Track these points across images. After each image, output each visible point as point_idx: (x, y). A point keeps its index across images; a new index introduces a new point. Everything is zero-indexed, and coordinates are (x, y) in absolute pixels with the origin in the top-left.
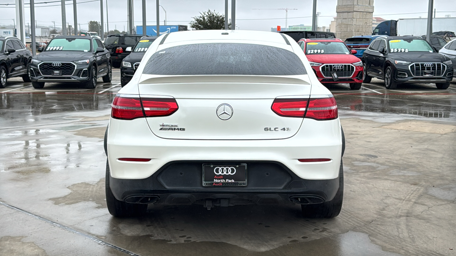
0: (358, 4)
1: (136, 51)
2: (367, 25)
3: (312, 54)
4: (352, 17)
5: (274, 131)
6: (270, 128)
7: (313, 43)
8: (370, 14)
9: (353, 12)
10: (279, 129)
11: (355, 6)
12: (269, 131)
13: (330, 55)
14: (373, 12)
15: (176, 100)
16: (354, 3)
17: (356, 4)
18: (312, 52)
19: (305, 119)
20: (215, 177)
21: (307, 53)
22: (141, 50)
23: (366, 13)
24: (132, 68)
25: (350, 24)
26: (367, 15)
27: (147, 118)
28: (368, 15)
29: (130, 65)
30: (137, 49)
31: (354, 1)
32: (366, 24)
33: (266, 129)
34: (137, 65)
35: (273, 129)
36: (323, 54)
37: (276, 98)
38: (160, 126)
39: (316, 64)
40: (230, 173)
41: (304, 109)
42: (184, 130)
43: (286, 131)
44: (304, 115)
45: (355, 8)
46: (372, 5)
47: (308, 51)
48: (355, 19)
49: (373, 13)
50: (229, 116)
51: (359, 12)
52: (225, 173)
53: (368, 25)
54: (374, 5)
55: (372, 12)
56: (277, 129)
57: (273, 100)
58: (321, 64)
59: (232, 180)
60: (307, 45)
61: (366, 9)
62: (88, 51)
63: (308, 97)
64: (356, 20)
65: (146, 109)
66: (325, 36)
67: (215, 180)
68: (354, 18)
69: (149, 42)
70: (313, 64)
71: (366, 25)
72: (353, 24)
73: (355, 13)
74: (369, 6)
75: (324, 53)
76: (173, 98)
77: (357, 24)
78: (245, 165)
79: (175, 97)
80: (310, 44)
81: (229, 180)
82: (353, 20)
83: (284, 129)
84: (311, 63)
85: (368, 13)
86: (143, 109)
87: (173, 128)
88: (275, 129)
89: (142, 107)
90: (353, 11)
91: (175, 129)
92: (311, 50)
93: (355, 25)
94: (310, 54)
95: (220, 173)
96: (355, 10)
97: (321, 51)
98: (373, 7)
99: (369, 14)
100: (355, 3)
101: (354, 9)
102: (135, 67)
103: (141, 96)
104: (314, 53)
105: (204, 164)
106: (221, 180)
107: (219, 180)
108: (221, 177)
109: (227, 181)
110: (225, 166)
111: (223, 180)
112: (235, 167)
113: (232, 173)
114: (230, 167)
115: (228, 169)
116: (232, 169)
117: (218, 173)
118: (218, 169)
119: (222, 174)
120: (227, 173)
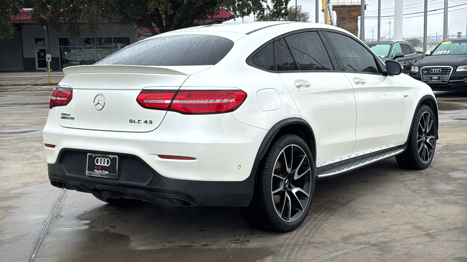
1: (434, 54)
5: (138, 123)
6: (134, 120)
10: (142, 122)
12: (133, 123)
15: (73, 90)
19: (169, 112)
20: (96, 167)
22: (439, 52)
24: (418, 73)
29: (417, 70)
30: (436, 52)
33: (131, 121)
34: (424, 69)
35: (136, 121)
37: (144, 89)
38: (61, 114)
40: (106, 164)
41: (169, 102)
43: (148, 124)
44: (169, 108)
50: (102, 106)
52: (102, 164)
56: (140, 122)
57: (141, 91)
59: (107, 171)
62: (385, 57)
63: (177, 88)
69: (451, 43)
76: (72, 88)
78: (117, 156)
81: (105, 171)
83: (146, 122)
88: (139, 121)
91: (68, 118)
95: (99, 164)
102: (422, 71)
105: (88, 154)
106: (100, 171)
107: (98, 170)
108: (100, 168)
109: (103, 172)
110: (103, 157)
111: (101, 171)
112: (110, 158)
113: (107, 164)
114: (106, 158)
115: (104, 160)
116: (108, 160)
117: (98, 163)
118: (98, 159)
119: (101, 165)
120: (104, 164)
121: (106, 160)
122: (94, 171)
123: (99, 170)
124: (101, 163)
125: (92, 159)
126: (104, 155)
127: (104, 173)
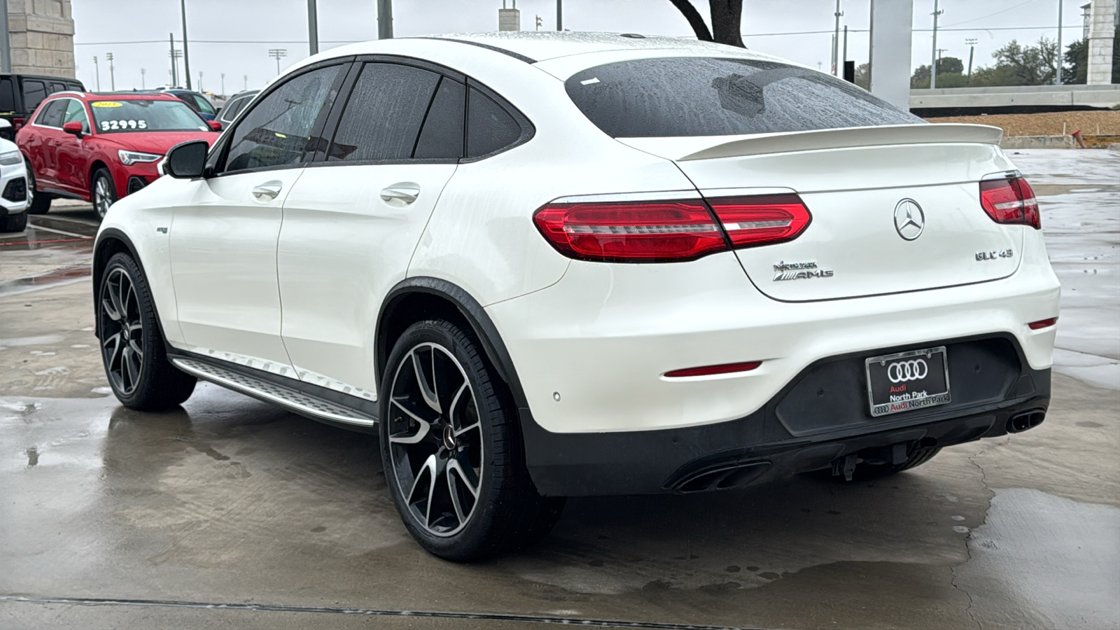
0: (34, 13)
2: (63, 66)
3: (115, 131)
4: (24, 46)
5: (990, 260)
6: (984, 255)
7: (108, 103)
8: (67, 38)
9: (25, 32)
10: (997, 255)
11: (28, 17)
12: (983, 260)
13: (172, 134)
14: (74, 33)
15: (801, 196)
16: (24, 9)
17: (31, 13)
18: (115, 127)
20: (892, 389)
21: (102, 130)
23: (57, 36)
25: (22, 63)
26: (61, 41)
27: (737, 251)
28: (63, 40)
31: (24, 3)
32: (61, 65)
35: (988, 255)
36: (146, 130)
37: (982, 180)
38: (773, 269)
39: (143, 157)
40: (917, 376)
42: (830, 274)
43: (1006, 257)
44: (1024, 218)
45: (29, 23)
46: (68, 18)
47: (101, 125)
48: (33, 51)
49: (74, 37)
50: (918, 229)
51: (41, 34)
52: (909, 377)
53: (65, 66)
54: (73, 17)
55: (71, 35)
56: (994, 256)
57: (978, 185)
58: (159, 157)
59: (922, 391)
60: (94, 109)
61: (55, 25)
64: (36, 52)
65: (729, 227)
66: (62, 87)
67: (891, 397)
68: (30, 48)
70: (137, 157)
71: (59, 66)
72: (30, 64)
73: (29, 35)
74: (61, 18)
75: (146, 128)
76: (793, 192)
77: (38, 65)
78: (943, 349)
79: (798, 191)
80: (101, 106)
81: (917, 392)
82: (27, 54)
83: (1004, 254)
84: (130, 155)
85: (61, 36)
86: (722, 228)
87: (806, 272)
88: (991, 255)
89: (719, 223)
90: (25, 30)
91: (809, 275)
92: (109, 121)
93: (34, 66)
94: (110, 131)
95: (900, 378)
96: (29, 28)
97: (138, 125)
98: (72, 22)
99: (65, 39)
100: (28, 10)
101: (27, 26)
103: (707, 194)
104: (120, 130)
105: (868, 361)
106: (904, 396)
107: (900, 395)
108: (903, 388)
109: (913, 395)
110: (906, 360)
111: (907, 395)
112: (924, 357)
113: (921, 374)
114: (915, 360)
115: (911, 365)
116: (920, 364)
117: (895, 377)
118: (895, 367)
119: (904, 380)
120: (913, 375)
121: (915, 364)
122: (889, 401)
123: (902, 394)
124: (904, 376)
125: (879, 370)
126: (909, 354)
127: (915, 397)
